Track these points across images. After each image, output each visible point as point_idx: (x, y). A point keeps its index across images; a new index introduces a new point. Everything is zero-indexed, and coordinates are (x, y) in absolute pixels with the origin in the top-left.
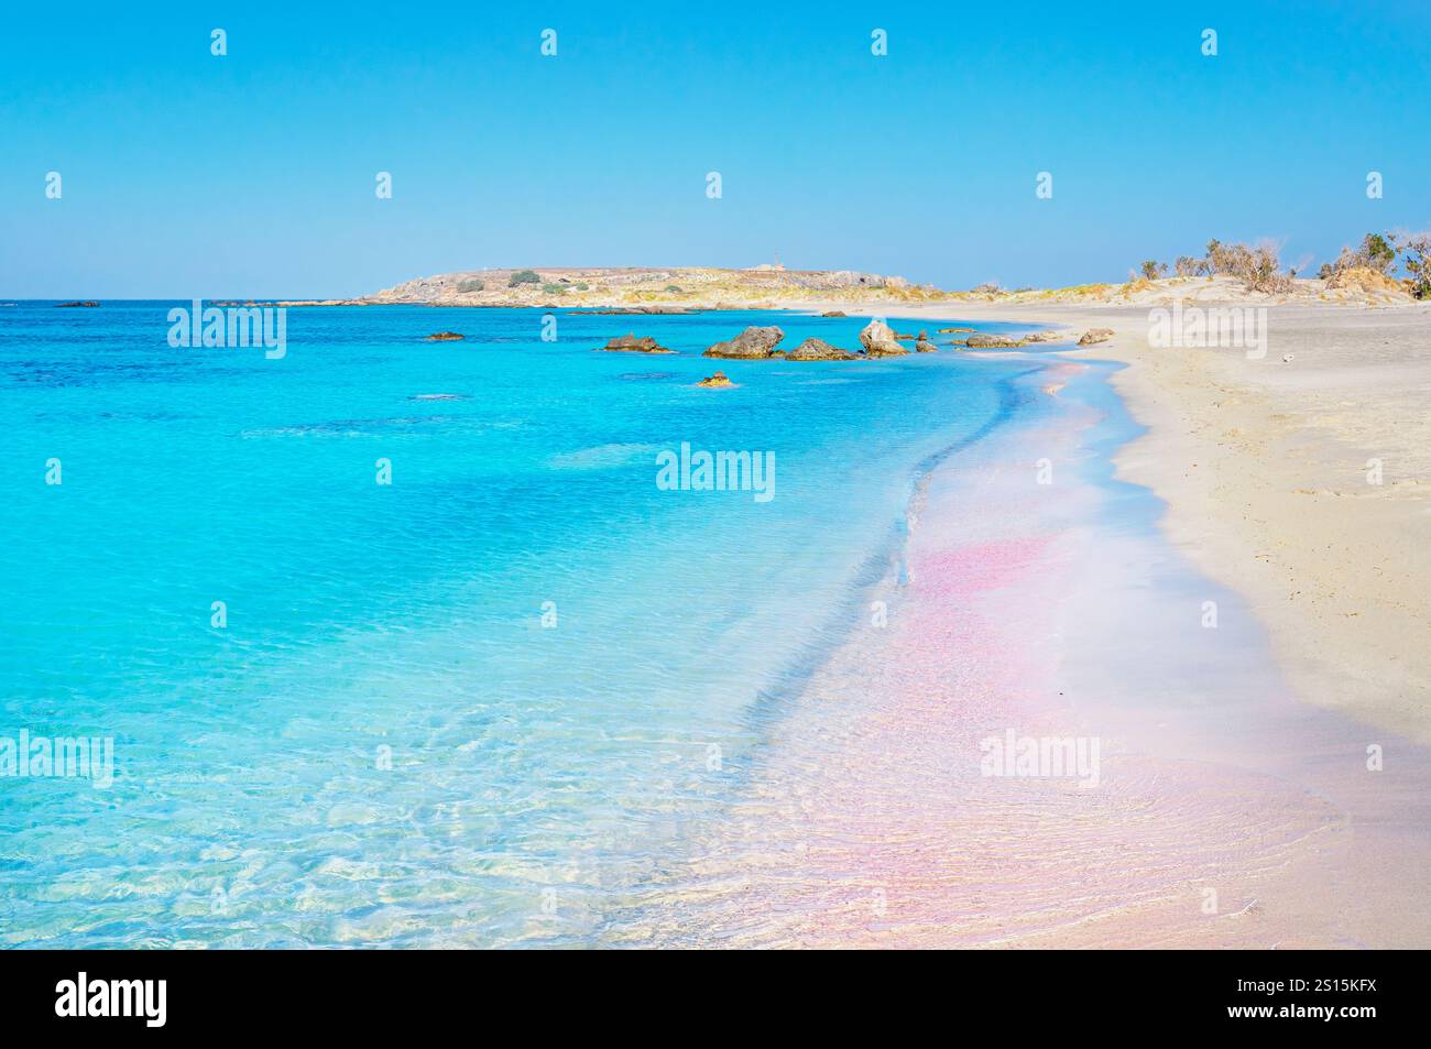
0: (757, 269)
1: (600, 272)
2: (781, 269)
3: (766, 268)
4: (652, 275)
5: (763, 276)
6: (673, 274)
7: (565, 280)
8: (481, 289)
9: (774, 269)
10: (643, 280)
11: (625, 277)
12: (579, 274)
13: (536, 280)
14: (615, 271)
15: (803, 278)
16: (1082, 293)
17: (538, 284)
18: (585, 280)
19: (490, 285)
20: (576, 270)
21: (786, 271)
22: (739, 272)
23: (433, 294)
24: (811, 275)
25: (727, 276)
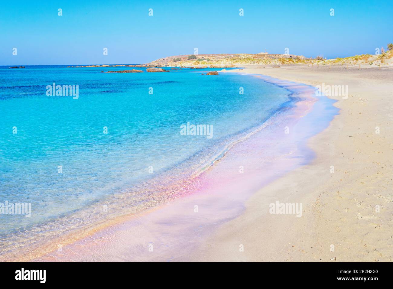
0: (260, 54)
1: (213, 55)
2: (267, 54)
3: (262, 53)
4: (228, 56)
5: (261, 56)
6: (235, 56)
7: (203, 58)
8: (180, 61)
9: (264, 54)
10: (226, 57)
11: (221, 57)
12: (208, 56)
13: (195, 58)
14: (218, 55)
15: (273, 56)
16: (356, 59)
17: (196, 59)
18: (209, 58)
19: (182, 59)
20: (206, 55)
21: (268, 54)
22: (254, 55)
23: (166, 62)
24: (276, 55)
25: (250, 56)
